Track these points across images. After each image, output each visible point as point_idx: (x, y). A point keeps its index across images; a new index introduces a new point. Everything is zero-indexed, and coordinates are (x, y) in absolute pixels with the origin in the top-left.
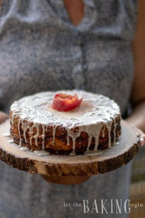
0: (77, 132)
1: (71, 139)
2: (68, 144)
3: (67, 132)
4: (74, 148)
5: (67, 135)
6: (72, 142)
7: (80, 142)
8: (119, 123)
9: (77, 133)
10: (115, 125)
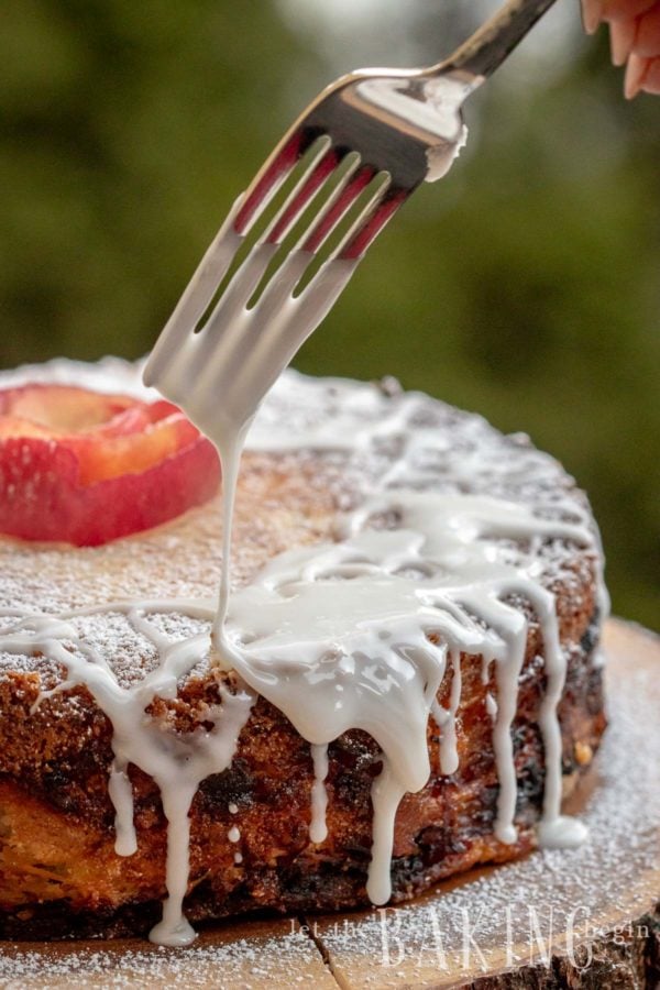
0: (209, 726)
1: (149, 795)
2: (127, 844)
3: (108, 729)
4: (178, 879)
5: (109, 757)
6: (162, 823)
7: (230, 820)
8: (588, 643)
9: (205, 738)
10: (558, 657)
